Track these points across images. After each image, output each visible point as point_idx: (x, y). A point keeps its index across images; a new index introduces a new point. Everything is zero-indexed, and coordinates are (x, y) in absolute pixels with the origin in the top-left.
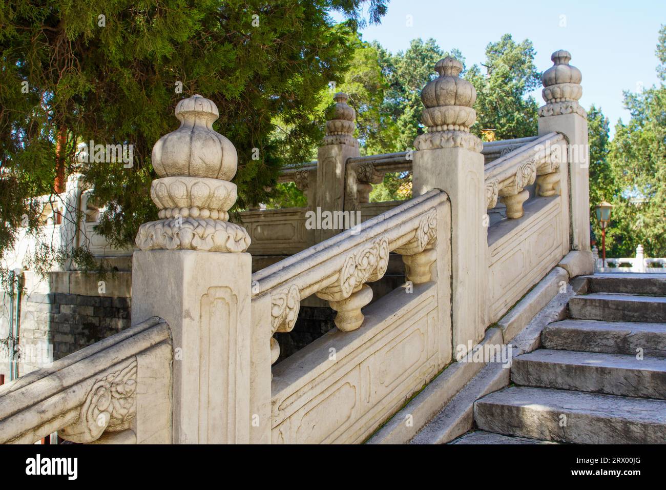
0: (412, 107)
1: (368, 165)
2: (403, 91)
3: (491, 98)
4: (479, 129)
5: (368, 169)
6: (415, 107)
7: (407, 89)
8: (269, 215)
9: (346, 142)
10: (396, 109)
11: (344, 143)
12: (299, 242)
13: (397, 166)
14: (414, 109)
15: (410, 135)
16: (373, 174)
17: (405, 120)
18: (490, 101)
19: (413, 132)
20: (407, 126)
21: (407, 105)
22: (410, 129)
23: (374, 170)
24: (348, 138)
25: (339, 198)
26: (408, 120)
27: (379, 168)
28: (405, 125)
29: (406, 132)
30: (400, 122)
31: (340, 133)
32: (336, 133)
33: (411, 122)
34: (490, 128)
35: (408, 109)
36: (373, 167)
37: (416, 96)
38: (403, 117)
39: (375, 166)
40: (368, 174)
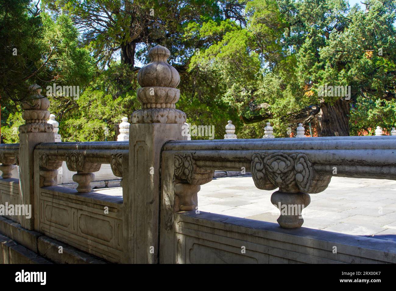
0: (310, 37)
1: (186, 157)
2: (304, 26)
3: (369, 27)
4: (361, 51)
5: (186, 164)
6: (313, 37)
7: (306, 25)
8: (90, 205)
9: (161, 119)
10: (299, 40)
11: (158, 122)
12: (117, 249)
13: (224, 164)
14: (312, 39)
15: (310, 58)
16: (193, 171)
17: (305, 47)
18: (369, 29)
19: (312, 56)
20: (307, 51)
21: (306, 36)
22: (309, 54)
23: (194, 166)
24: (165, 113)
25: (151, 203)
26: (307, 47)
27: (201, 163)
28: (306, 50)
29: (306, 56)
30: (302, 49)
31: (154, 106)
32: (149, 106)
33: (309, 49)
34: (369, 49)
35: (307, 39)
36: (194, 162)
37: (313, 30)
38: (303, 46)
39: (196, 160)
40: (187, 171)
